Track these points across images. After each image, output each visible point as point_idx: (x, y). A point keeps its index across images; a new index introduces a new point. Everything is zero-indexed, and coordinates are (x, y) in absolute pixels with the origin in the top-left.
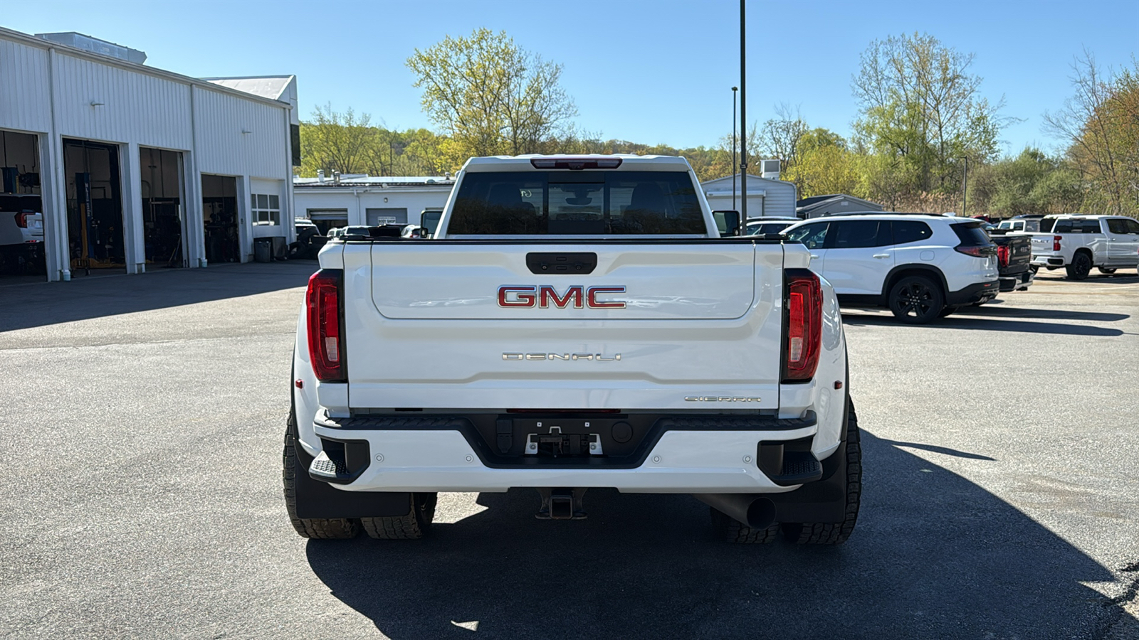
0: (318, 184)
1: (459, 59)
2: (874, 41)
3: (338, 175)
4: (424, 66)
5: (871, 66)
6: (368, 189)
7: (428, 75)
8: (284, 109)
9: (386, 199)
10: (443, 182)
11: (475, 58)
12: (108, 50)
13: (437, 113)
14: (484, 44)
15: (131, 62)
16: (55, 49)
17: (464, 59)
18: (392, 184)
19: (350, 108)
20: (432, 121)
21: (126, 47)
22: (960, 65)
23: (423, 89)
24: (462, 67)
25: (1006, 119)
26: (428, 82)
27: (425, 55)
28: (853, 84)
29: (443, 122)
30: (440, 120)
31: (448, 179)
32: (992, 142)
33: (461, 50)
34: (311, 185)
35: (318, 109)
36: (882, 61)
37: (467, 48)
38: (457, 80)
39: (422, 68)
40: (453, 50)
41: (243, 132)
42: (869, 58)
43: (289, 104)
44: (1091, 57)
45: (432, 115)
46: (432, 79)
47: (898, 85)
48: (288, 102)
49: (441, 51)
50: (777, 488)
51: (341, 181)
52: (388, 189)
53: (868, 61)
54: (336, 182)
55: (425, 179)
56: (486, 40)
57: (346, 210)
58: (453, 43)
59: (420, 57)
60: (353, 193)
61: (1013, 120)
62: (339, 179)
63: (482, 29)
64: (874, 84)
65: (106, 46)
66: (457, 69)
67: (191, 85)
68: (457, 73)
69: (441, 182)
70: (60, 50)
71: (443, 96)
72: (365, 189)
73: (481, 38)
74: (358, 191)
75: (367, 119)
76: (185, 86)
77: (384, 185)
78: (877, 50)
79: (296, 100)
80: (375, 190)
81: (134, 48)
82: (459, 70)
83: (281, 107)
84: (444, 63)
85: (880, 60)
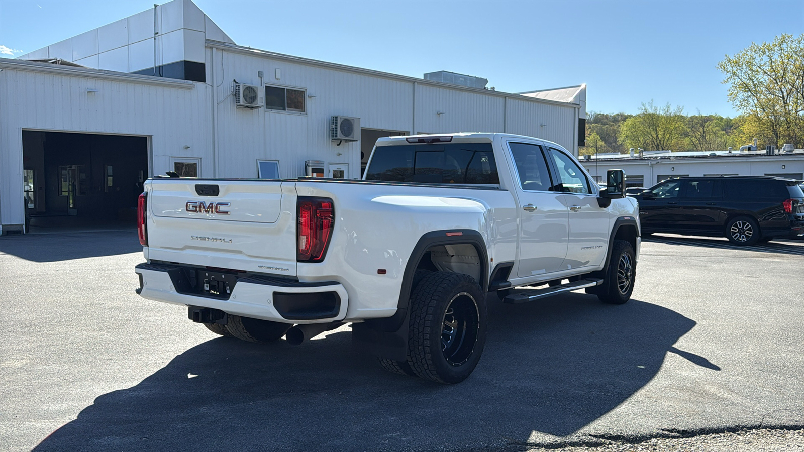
0: (629, 158)
1: (762, 60)
3: (642, 152)
4: (732, 67)
6: (659, 161)
7: (734, 74)
8: (575, 108)
9: (673, 168)
10: (726, 155)
11: (776, 57)
12: (463, 79)
13: (740, 102)
14: (784, 46)
15: (477, 87)
16: (417, 82)
17: (766, 58)
18: (677, 157)
19: (668, 103)
20: (735, 109)
21: (475, 77)
23: (729, 85)
24: (763, 66)
26: (734, 79)
27: (732, 58)
29: (745, 108)
30: (743, 107)
31: (730, 152)
33: (764, 52)
34: (626, 159)
35: (643, 105)
37: (769, 50)
38: (760, 76)
39: (729, 68)
40: (757, 53)
41: (541, 126)
43: (579, 105)
45: (736, 104)
46: (738, 76)
48: (579, 103)
49: (747, 55)
50: (283, 320)
51: (644, 156)
52: (674, 161)
54: (639, 156)
55: (708, 153)
56: (787, 43)
57: (642, 177)
58: (757, 47)
59: (729, 61)
60: (648, 164)
62: (642, 155)
63: (784, 34)
65: (461, 77)
66: (760, 68)
67: (505, 98)
68: (759, 70)
69: (724, 155)
70: (420, 83)
71: (746, 88)
72: (657, 161)
73: (782, 42)
74: (652, 163)
75: (680, 110)
76: (501, 98)
77: (671, 158)
79: (585, 101)
80: (665, 162)
81: (480, 77)
82: (761, 68)
83: (572, 107)
84: (749, 64)
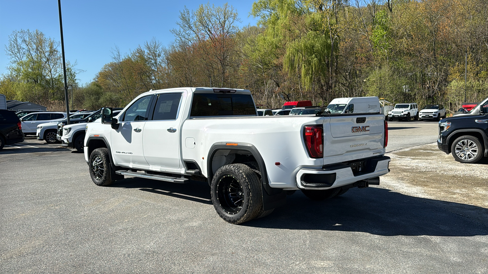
2: (15, 31)
5: (14, 42)
22: (55, 46)
25: (78, 70)
28: (6, 49)
32: (74, 80)
36: (19, 41)
42: (13, 38)
44: (118, 49)
47: (27, 52)
53: (13, 40)
61: (81, 71)
64: (16, 50)
78: (16, 35)
85: (18, 40)
